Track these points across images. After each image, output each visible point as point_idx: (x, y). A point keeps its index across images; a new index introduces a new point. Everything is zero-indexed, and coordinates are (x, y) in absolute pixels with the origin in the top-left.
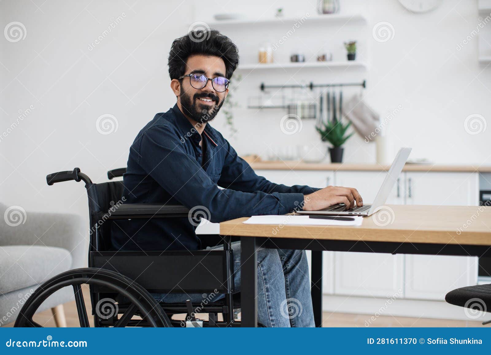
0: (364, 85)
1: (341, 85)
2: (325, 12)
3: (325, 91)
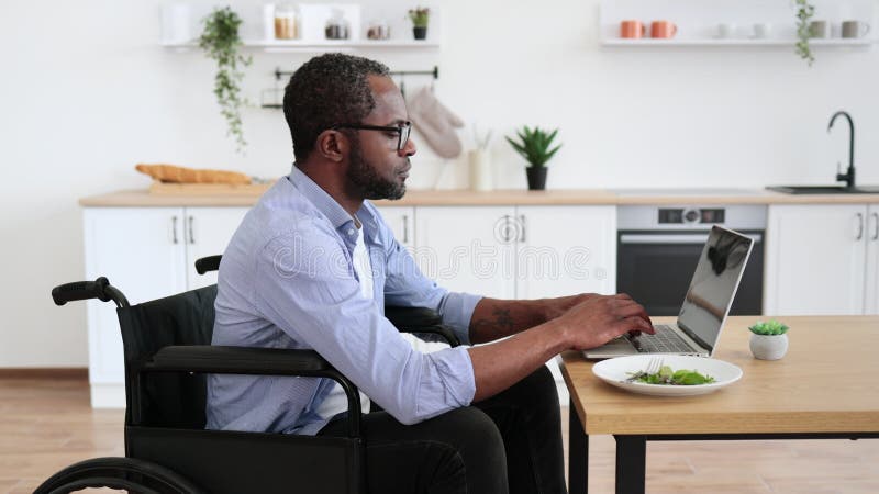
0: (435, 73)
1: (402, 73)
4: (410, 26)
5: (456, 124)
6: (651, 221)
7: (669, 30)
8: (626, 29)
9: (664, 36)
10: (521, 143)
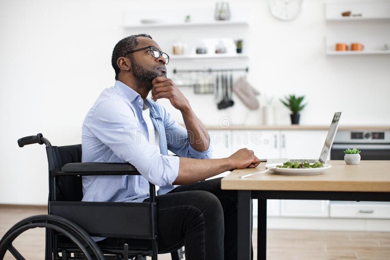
0: (247, 70)
1: (231, 70)
2: (221, 19)
3: (220, 74)
4: (235, 48)
5: (256, 93)
6: (347, 138)
7: (359, 47)
8: (338, 47)
9: (357, 50)
10: (288, 102)
